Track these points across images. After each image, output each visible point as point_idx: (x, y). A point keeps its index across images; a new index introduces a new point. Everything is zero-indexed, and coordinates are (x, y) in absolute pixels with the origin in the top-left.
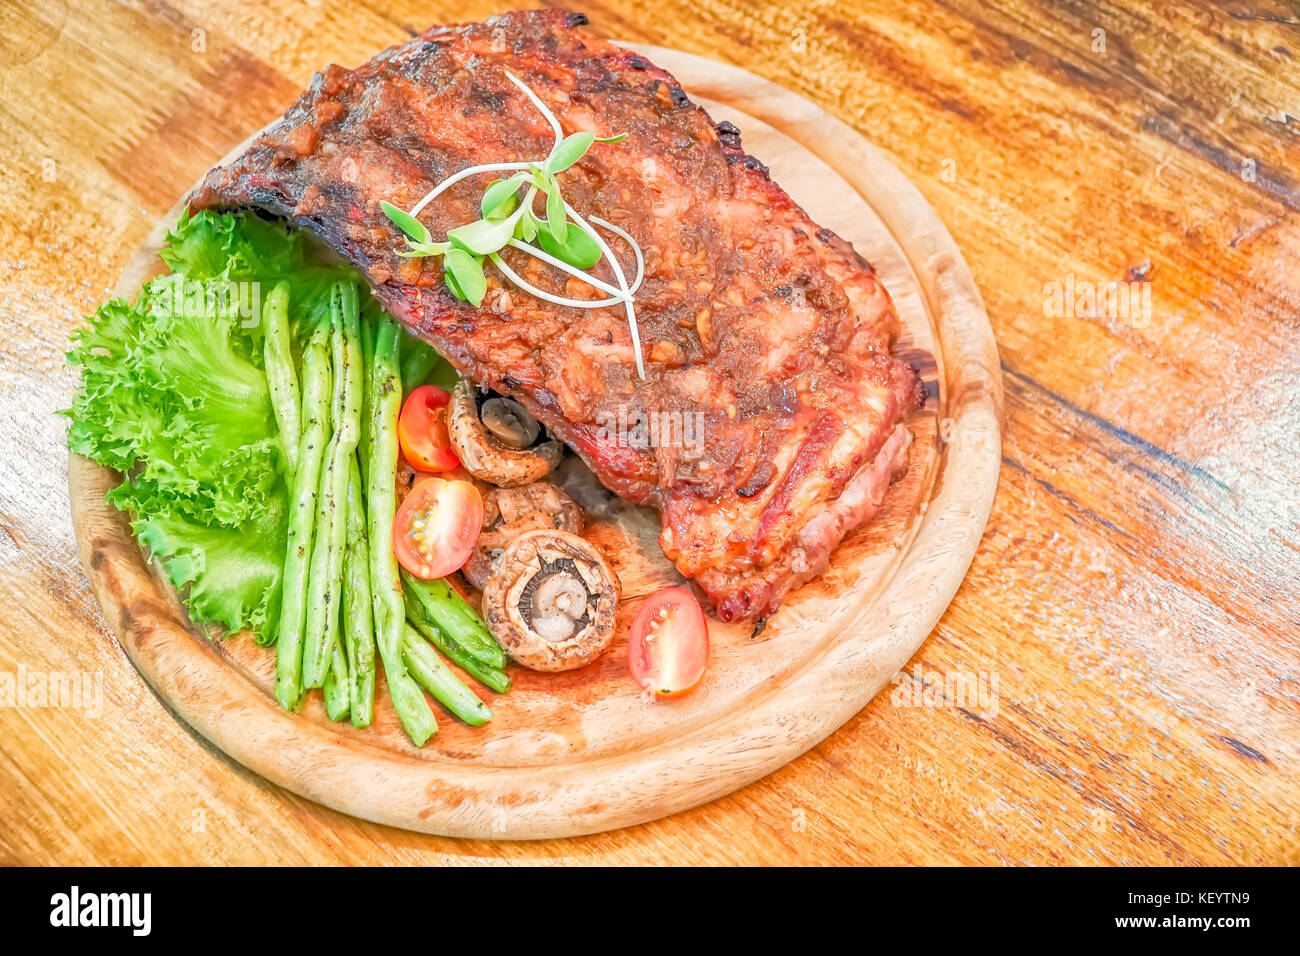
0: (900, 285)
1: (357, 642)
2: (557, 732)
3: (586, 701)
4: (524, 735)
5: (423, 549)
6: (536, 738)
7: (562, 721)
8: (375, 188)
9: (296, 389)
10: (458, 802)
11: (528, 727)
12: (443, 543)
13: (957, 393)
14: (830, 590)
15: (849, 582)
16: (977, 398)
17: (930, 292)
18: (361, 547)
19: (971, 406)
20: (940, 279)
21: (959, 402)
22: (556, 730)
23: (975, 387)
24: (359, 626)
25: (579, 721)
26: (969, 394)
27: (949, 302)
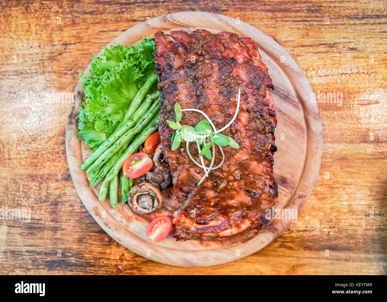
0: (287, 193)
1: (103, 172)
2: (126, 220)
3: (137, 219)
4: (120, 215)
5: (130, 167)
6: (121, 217)
7: (129, 219)
8: (181, 94)
9: (138, 106)
10: (97, 215)
11: (122, 214)
12: (134, 170)
13: (272, 227)
14: (202, 243)
15: (207, 245)
16: (273, 232)
17: (293, 199)
18: (120, 154)
19: (271, 233)
20: (297, 199)
21: (269, 229)
22: (126, 219)
23: (276, 230)
24: (106, 169)
25: (132, 222)
26: (273, 230)
27: (293, 206)
